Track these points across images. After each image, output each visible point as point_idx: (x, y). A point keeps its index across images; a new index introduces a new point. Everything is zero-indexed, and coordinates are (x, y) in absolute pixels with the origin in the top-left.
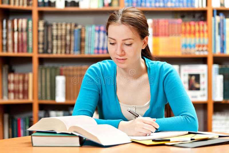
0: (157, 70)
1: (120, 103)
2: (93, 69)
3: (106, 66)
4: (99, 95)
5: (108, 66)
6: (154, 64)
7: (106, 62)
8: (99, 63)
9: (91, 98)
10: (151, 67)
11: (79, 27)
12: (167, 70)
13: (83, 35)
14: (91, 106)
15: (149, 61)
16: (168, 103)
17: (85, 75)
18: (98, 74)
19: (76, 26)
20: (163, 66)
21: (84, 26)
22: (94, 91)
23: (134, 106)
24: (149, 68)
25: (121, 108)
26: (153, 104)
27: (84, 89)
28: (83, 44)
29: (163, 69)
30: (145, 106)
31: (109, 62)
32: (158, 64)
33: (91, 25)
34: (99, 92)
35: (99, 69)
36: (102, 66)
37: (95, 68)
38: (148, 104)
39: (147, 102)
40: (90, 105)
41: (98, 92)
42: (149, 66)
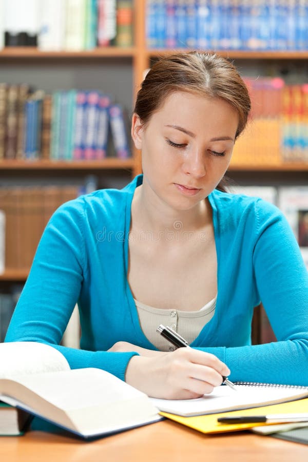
0: (238, 219)
1: (138, 304)
2: (68, 215)
3: (103, 206)
4: (82, 283)
5: (107, 204)
6: (229, 203)
7: (102, 194)
8: (84, 199)
9: (59, 292)
10: (222, 210)
11: (39, 95)
12: (263, 219)
13: (47, 116)
14: (58, 313)
15: (217, 194)
16: (261, 303)
17: (45, 229)
18: (79, 227)
19: (31, 91)
20: (255, 207)
21: (49, 92)
22: (67, 273)
23: (172, 312)
24: (218, 213)
25: (138, 316)
26: (222, 308)
27: (42, 266)
28: (46, 137)
29: (254, 216)
30: (204, 311)
31: (111, 194)
32: (241, 203)
33: (65, 90)
34: (82, 275)
35: (84, 213)
36: (92, 206)
37: (74, 212)
38: (211, 307)
39: (209, 301)
40: (54, 311)
41: (79, 275)
42: (216, 206)
